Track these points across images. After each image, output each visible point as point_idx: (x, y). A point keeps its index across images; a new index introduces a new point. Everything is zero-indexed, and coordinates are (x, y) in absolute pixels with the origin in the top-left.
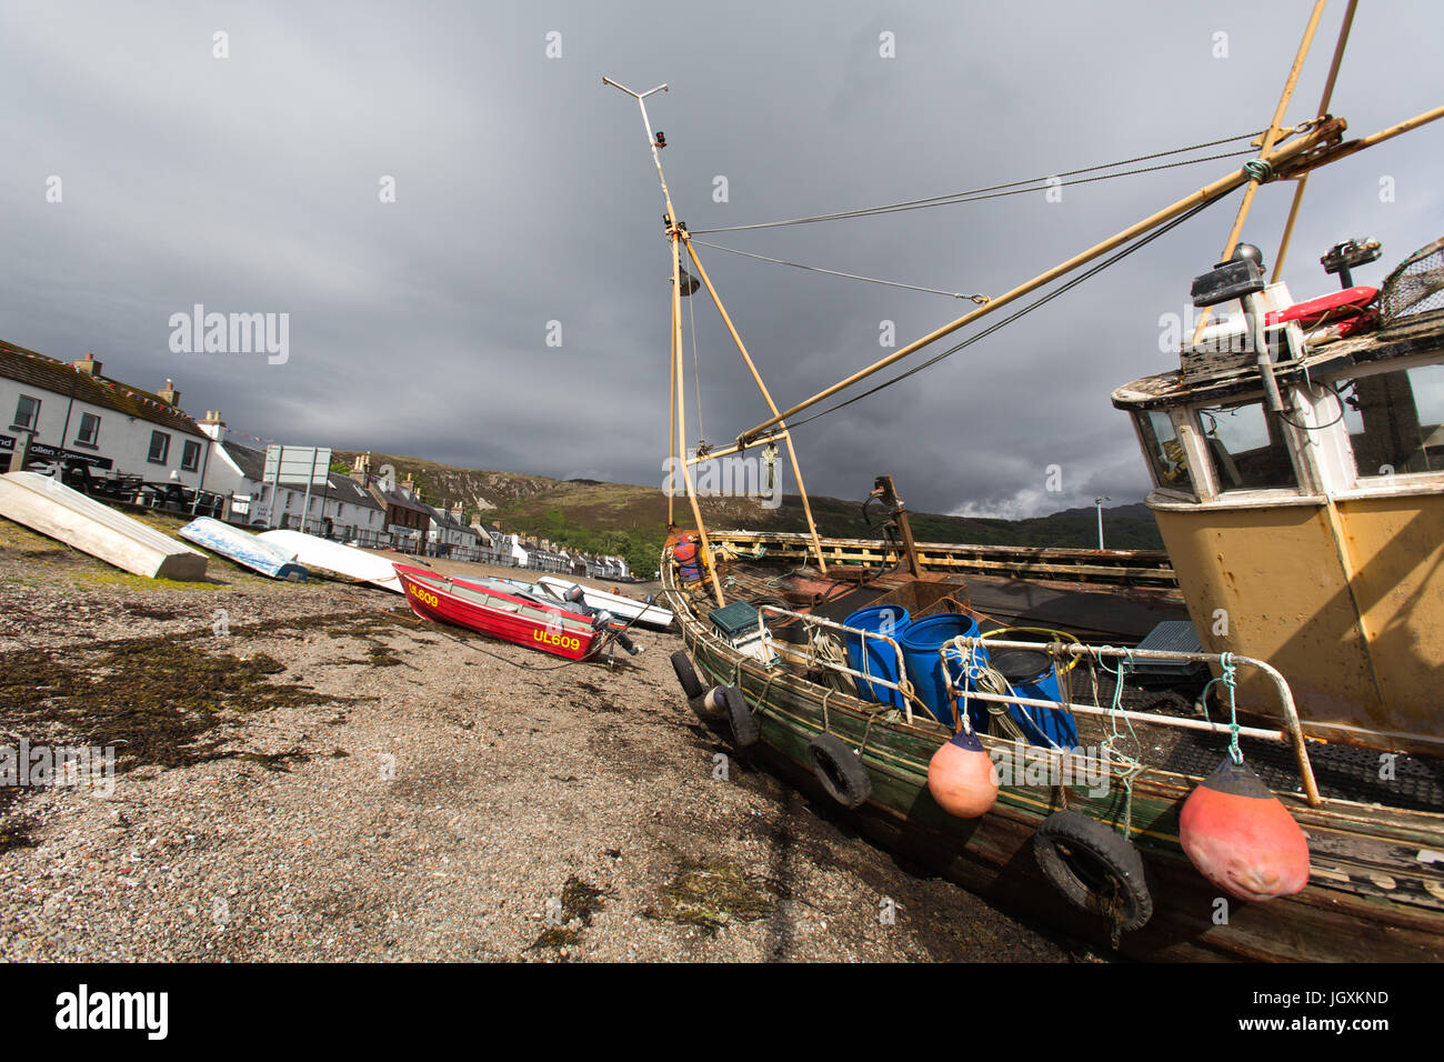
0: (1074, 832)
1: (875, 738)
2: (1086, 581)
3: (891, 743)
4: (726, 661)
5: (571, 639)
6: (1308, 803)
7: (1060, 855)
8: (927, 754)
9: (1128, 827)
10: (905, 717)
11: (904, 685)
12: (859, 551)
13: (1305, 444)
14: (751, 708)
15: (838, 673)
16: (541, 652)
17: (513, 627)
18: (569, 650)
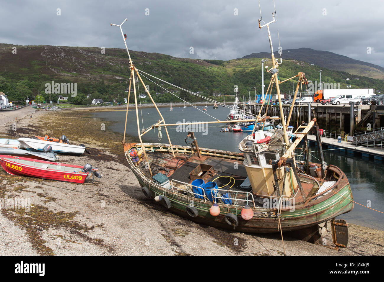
0: (230, 216)
1: (199, 205)
2: (238, 160)
3: (202, 206)
4: (161, 190)
5: (79, 176)
6: (254, 208)
7: (228, 219)
8: (209, 207)
9: (236, 214)
10: (204, 201)
11: (205, 196)
12: (183, 150)
13: (260, 161)
14: (170, 200)
15: (190, 193)
16: (68, 182)
17: (55, 175)
18: (78, 180)
